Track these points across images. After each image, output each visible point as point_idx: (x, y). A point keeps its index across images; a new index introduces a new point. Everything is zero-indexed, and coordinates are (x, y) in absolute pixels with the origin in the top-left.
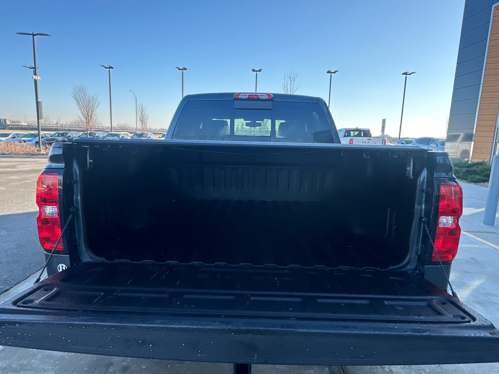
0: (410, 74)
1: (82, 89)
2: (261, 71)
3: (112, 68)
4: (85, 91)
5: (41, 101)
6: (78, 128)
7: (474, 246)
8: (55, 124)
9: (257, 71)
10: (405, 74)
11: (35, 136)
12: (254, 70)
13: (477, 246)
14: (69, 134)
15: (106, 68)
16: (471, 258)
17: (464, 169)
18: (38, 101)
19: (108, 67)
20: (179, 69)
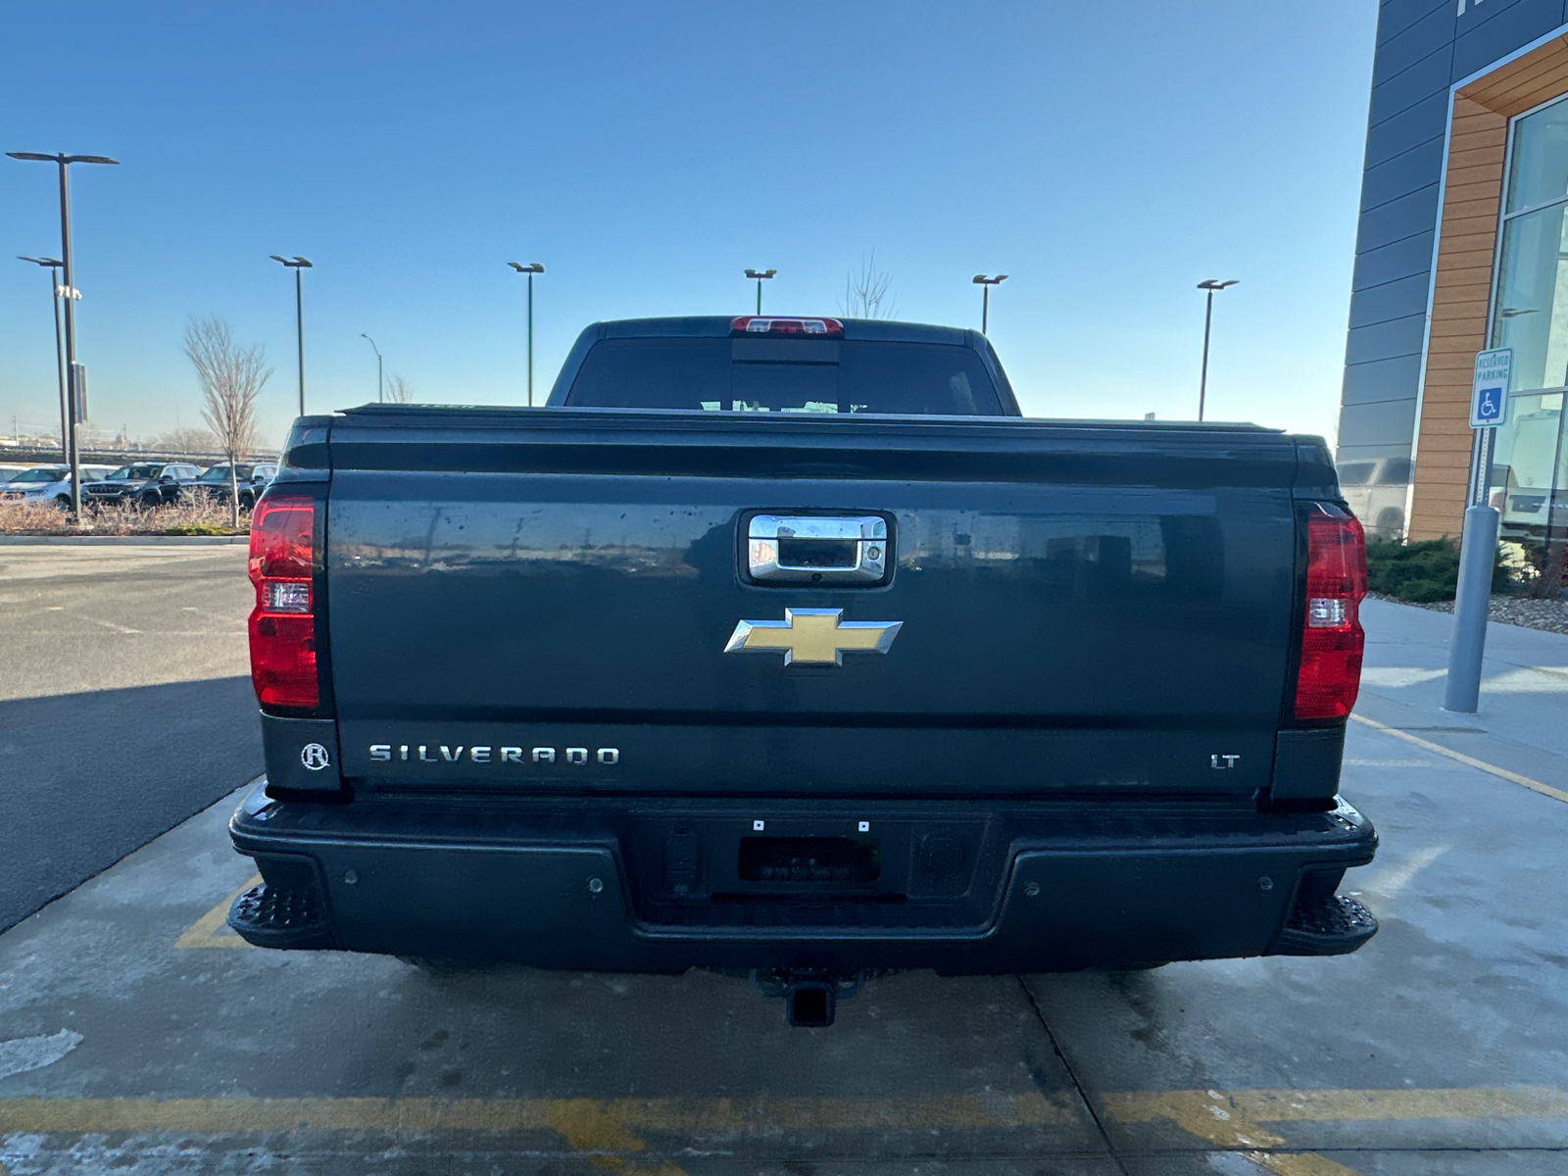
0: (1221, 287)
1: (214, 328)
2: (774, 276)
3: (307, 264)
4: (223, 335)
5: (82, 365)
6: (188, 454)
7: (1419, 763)
8: (112, 444)
9: (760, 276)
10: (1207, 285)
11: (57, 477)
12: (750, 274)
13: (1428, 764)
14: (165, 469)
15: (287, 264)
16: (1414, 795)
17: (1389, 563)
18: (72, 366)
19: (296, 261)
20: (520, 269)
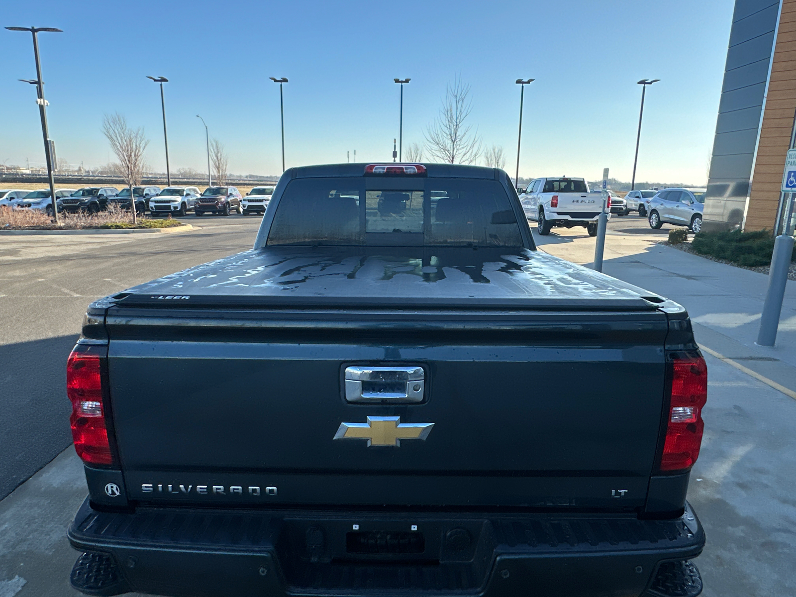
0: (650, 83)
1: (117, 120)
2: (410, 82)
3: (165, 80)
4: (122, 124)
5: (52, 140)
6: (114, 177)
7: (741, 384)
8: (77, 171)
9: (402, 82)
10: (643, 82)
11: (45, 195)
12: (397, 81)
13: (745, 384)
14: (100, 191)
15: (155, 80)
16: (736, 407)
17: (734, 244)
18: (47, 141)
19: (160, 79)
20: (276, 81)
